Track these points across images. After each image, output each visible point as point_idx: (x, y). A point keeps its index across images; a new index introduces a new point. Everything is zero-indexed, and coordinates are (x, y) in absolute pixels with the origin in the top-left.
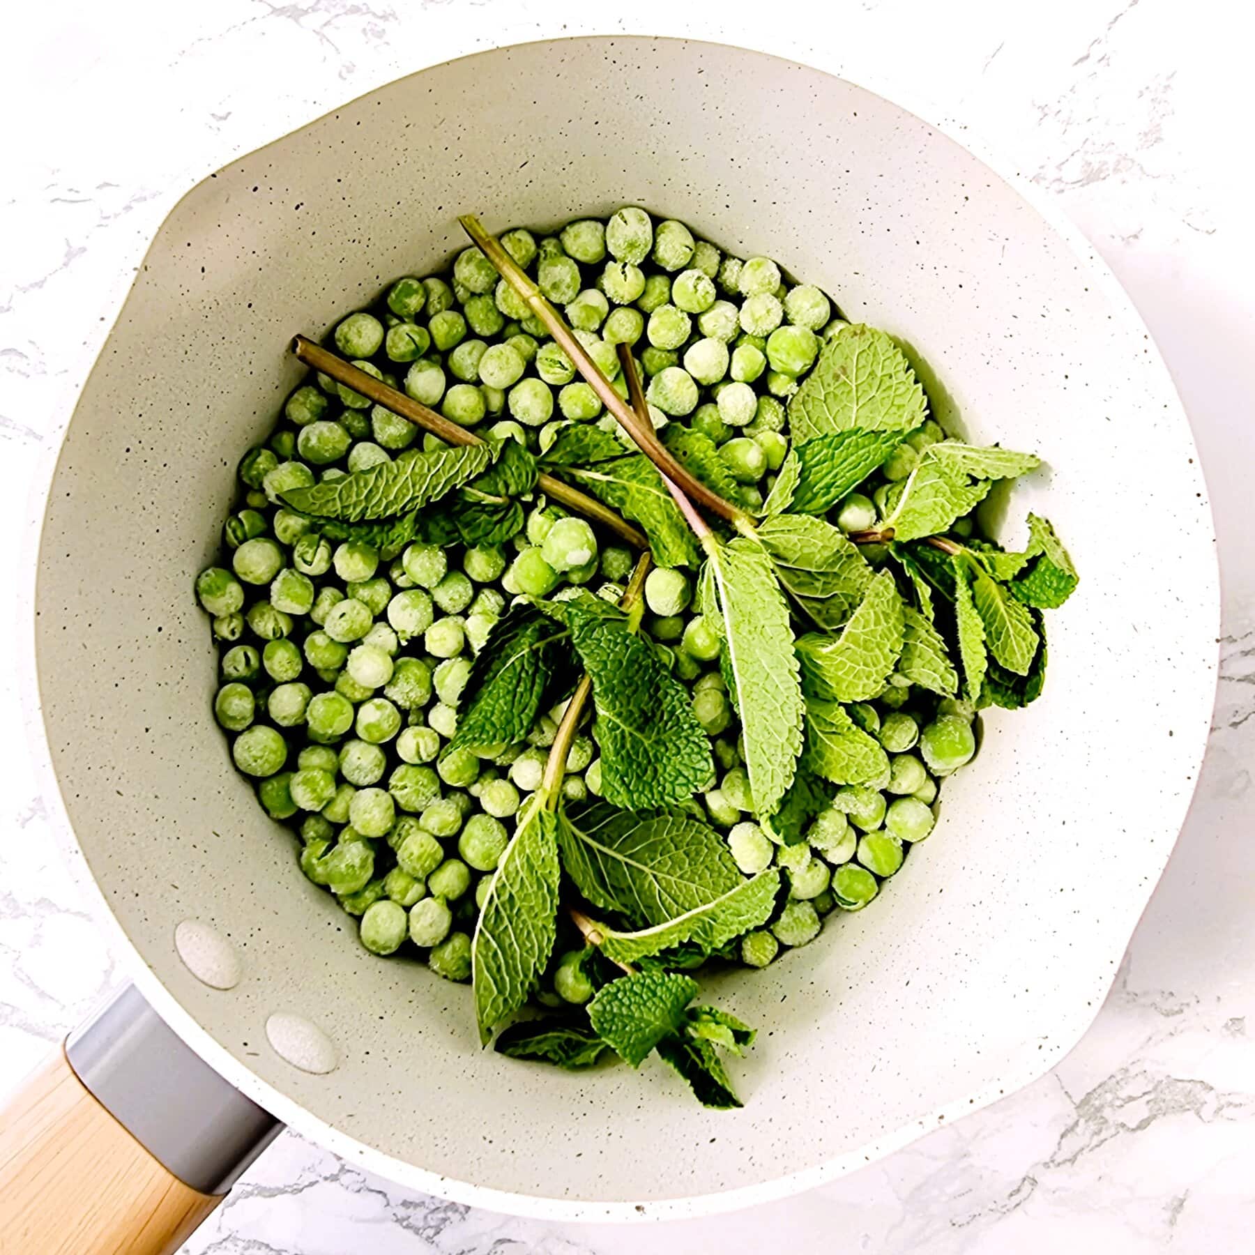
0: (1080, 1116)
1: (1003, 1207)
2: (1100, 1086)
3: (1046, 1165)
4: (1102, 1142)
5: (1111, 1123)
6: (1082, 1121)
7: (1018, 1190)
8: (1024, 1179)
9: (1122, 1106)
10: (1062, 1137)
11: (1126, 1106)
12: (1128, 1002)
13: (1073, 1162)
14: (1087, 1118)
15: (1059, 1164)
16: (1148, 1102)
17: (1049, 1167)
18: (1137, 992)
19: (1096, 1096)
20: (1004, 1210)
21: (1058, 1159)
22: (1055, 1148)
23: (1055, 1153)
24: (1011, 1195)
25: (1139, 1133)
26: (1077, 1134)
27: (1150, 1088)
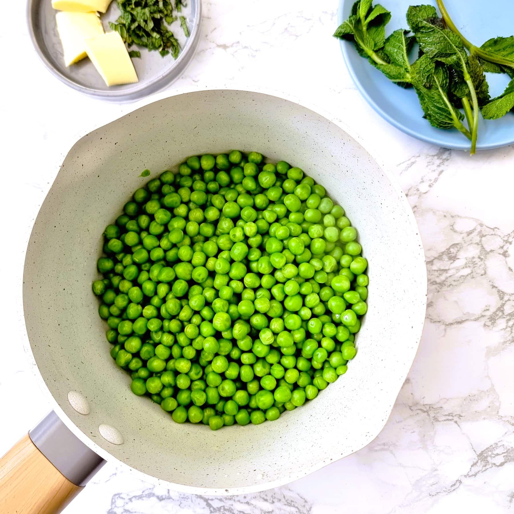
0: (479, 459)
1: (448, 490)
2: (487, 449)
3: (465, 476)
4: (486, 469)
5: (490, 463)
6: (480, 461)
7: (454, 485)
8: (457, 481)
9: (494, 457)
10: (472, 466)
11: (496, 457)
12: (499, 419)
13: (475, 476)
14: (481, 460)
15: (470, 476)
16: (504, 456)
17: (466, 477)
18: (502, 416)
19: (485, 452)
20: (449, 491)
21: (470, 474)
22: (469, 470)
23: (469, 472)
24: (452, 486)
25: (500, 467)
26: (477, 466)
27: (505, 451)
